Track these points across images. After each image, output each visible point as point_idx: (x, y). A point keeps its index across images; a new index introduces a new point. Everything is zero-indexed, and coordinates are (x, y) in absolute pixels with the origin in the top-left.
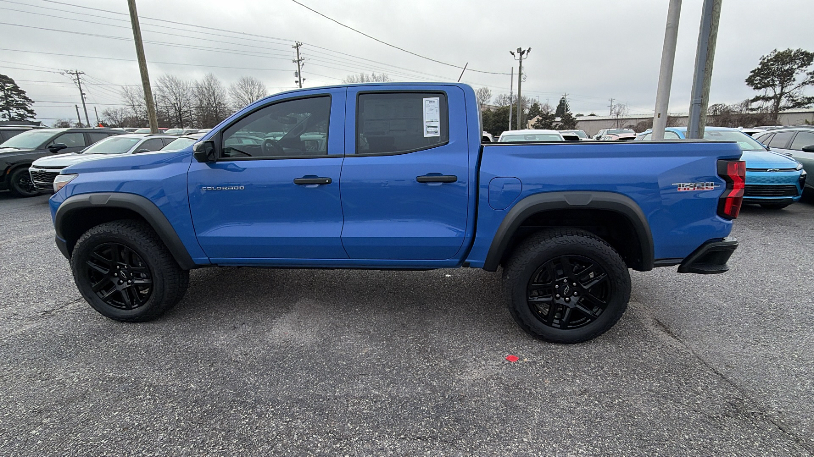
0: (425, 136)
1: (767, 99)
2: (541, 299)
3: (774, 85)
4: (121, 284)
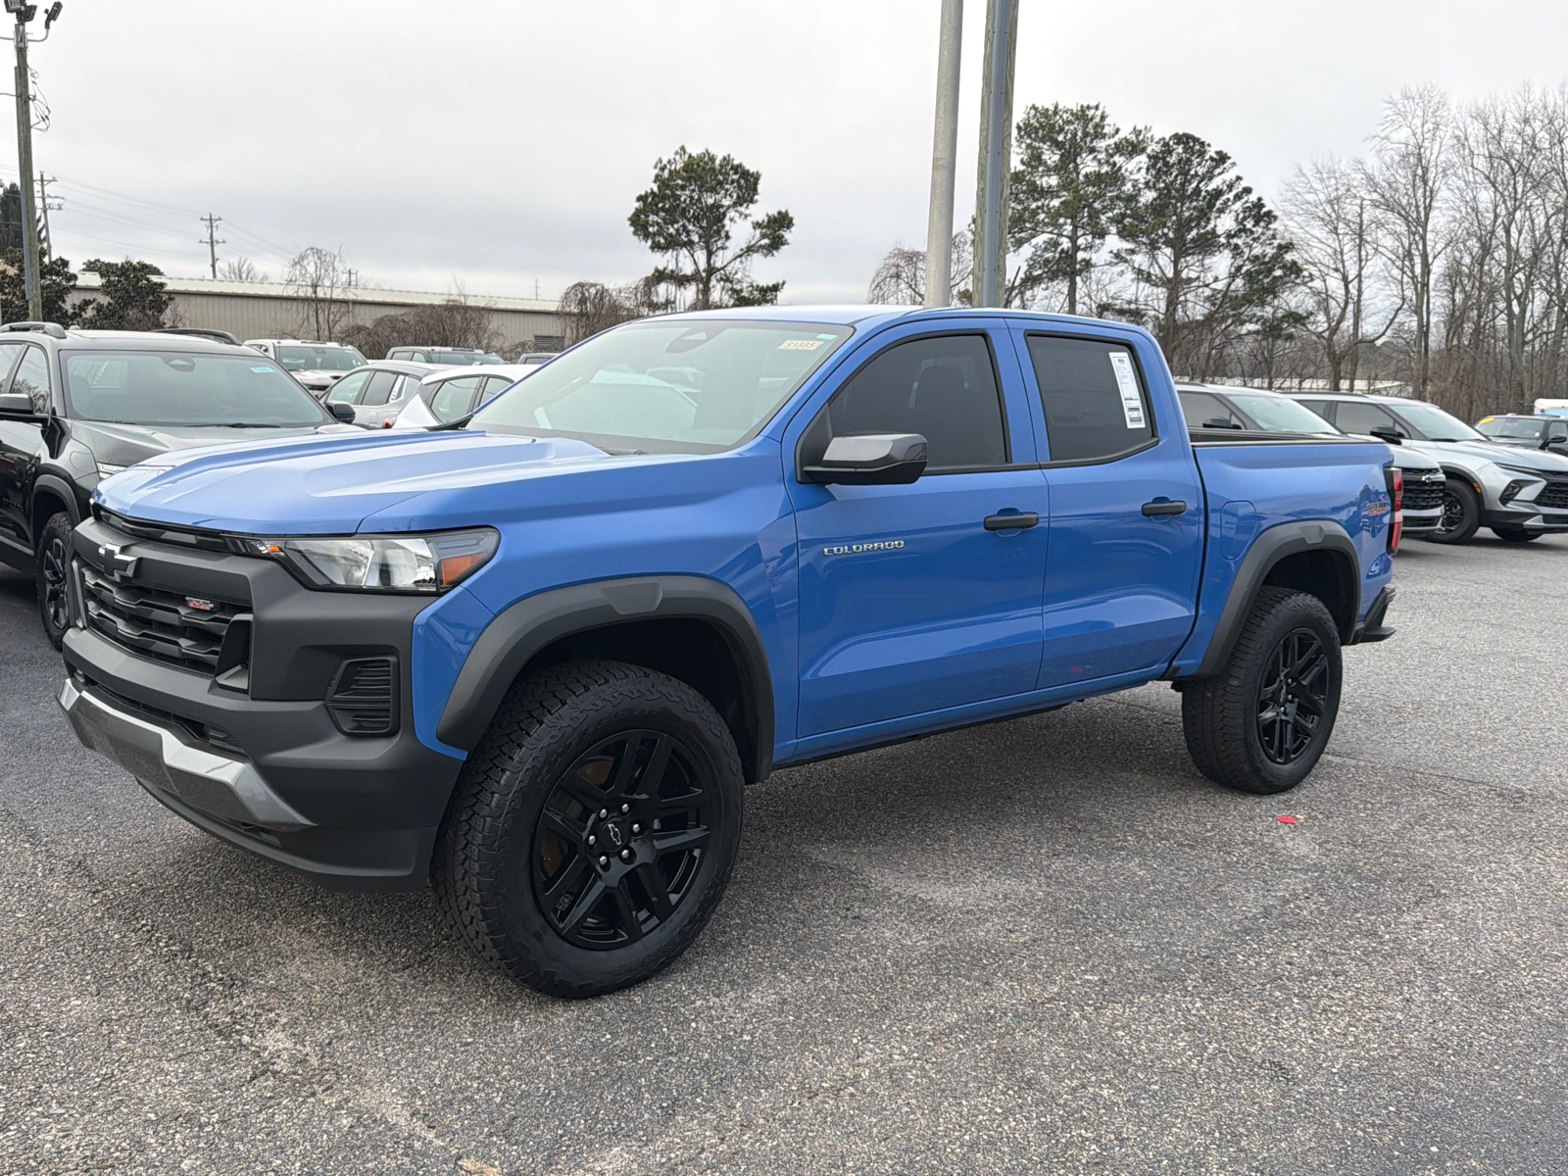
0: (1130, 426)
1: (681, 280)
2: (1268, 715)
3: (690, 244)
4: (606, 867)
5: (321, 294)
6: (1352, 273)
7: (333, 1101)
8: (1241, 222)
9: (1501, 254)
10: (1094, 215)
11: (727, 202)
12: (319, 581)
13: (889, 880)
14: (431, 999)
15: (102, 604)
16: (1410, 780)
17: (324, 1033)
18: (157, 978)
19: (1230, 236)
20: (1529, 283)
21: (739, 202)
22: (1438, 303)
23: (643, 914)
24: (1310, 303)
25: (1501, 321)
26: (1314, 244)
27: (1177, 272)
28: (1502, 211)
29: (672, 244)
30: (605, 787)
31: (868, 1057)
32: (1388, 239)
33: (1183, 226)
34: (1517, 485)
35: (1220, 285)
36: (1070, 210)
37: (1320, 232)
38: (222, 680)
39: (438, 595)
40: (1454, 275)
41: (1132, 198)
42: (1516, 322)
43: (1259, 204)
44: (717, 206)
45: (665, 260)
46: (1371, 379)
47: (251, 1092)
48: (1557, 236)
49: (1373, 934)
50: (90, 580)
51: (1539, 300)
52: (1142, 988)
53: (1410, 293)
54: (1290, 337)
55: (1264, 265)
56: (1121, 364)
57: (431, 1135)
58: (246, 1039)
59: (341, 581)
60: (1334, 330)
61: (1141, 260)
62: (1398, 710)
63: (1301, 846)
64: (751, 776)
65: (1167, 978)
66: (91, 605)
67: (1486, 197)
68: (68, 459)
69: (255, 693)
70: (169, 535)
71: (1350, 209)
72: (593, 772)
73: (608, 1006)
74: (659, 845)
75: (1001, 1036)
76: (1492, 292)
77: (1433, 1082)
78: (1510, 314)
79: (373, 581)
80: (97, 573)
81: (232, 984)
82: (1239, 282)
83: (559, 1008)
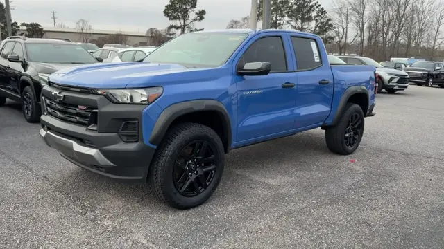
0: (316, 61)
1: (177, 28)
2: (347, 135)
3: (179, 19)
4: (191, 176)
5: (84, 31)
6: (345, 27)
7: (126, 238)
8: (318, 13)
9: (381, 22)
10: (281, 11)
11: (188, 7)
12: (116, 101)
13: (257, 178)
14: (146, 210)
15: (51, 108)
16: (379, 151)
17: (120, 220)
18: (72, 206)
19: (315, 17)
20: (388, 30)
21: (192, 7)
22: (366, 34)
23: (200, 188)
24: (334, 34)
25: (381, 39)
26: (336, 19)
27: (302, 26)
28: (382, 11)
29: (175, 18)
30: (191, 154)
31: (262, 223)
32: (354, 18)
33: (303, 15)
34: (392, 79)
35: (313, 30)
36: (275, 10)
37: (337, 16)
38: (89, 128)
39: (148, 104)
40: (370, 27)
41: (291, 7)
42: (384, 39)
43: (322, 9)
44: (186, 8)
45: (173, 23)
46: (349, 53)
47: (103, 236)
48: (395, 17)
49: (381, 189)
50: (48, 102)
51: (390, 33)
52: (328, 204)
53: (359, 32)
54: (330, 43)
55: (324, 24)
56: (313, 44)
57: (154, 246)
58: (99, 222)
59: (120, 101)
60: (340, 41)
61: (293, 23)
62: (373, 134)
63: (357, 168)
64: (226, 151)
65: (333, 201)
66: (49, 108)
67: (378, 8)
68: (30, 71)
69: (99, 131)
70: (72, 89)
71: (345, 11)
72: (188, 151)
73: (192, 211)
74: (204, 170)
75: (295, 217)
76: (379, 31)
77: (406, 226)
78: (383, 37)
79: (129, 101)
80: (50, 100)
81: (93, 208)
82: (317, 29)
83: (180, 212)
